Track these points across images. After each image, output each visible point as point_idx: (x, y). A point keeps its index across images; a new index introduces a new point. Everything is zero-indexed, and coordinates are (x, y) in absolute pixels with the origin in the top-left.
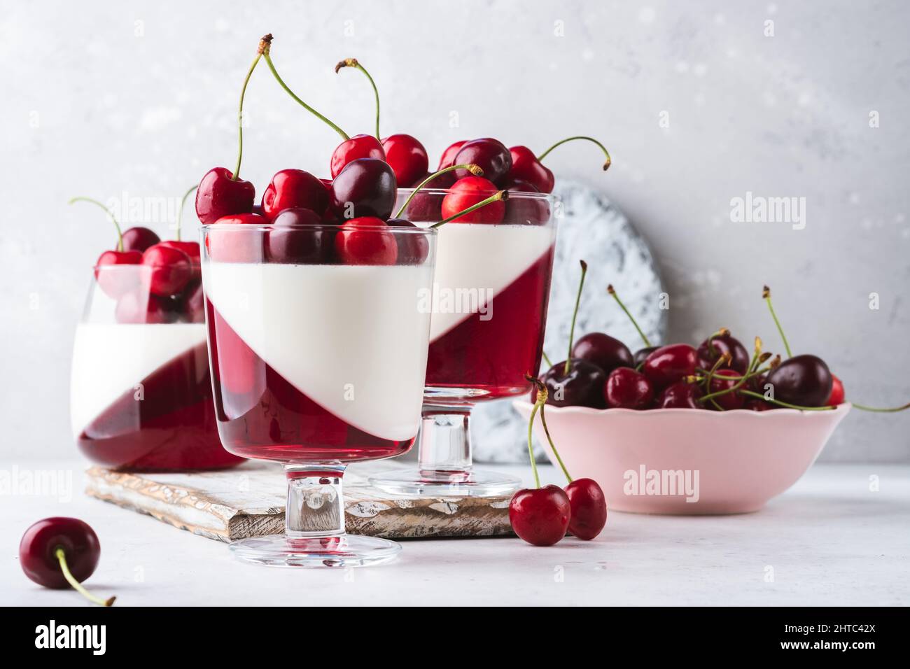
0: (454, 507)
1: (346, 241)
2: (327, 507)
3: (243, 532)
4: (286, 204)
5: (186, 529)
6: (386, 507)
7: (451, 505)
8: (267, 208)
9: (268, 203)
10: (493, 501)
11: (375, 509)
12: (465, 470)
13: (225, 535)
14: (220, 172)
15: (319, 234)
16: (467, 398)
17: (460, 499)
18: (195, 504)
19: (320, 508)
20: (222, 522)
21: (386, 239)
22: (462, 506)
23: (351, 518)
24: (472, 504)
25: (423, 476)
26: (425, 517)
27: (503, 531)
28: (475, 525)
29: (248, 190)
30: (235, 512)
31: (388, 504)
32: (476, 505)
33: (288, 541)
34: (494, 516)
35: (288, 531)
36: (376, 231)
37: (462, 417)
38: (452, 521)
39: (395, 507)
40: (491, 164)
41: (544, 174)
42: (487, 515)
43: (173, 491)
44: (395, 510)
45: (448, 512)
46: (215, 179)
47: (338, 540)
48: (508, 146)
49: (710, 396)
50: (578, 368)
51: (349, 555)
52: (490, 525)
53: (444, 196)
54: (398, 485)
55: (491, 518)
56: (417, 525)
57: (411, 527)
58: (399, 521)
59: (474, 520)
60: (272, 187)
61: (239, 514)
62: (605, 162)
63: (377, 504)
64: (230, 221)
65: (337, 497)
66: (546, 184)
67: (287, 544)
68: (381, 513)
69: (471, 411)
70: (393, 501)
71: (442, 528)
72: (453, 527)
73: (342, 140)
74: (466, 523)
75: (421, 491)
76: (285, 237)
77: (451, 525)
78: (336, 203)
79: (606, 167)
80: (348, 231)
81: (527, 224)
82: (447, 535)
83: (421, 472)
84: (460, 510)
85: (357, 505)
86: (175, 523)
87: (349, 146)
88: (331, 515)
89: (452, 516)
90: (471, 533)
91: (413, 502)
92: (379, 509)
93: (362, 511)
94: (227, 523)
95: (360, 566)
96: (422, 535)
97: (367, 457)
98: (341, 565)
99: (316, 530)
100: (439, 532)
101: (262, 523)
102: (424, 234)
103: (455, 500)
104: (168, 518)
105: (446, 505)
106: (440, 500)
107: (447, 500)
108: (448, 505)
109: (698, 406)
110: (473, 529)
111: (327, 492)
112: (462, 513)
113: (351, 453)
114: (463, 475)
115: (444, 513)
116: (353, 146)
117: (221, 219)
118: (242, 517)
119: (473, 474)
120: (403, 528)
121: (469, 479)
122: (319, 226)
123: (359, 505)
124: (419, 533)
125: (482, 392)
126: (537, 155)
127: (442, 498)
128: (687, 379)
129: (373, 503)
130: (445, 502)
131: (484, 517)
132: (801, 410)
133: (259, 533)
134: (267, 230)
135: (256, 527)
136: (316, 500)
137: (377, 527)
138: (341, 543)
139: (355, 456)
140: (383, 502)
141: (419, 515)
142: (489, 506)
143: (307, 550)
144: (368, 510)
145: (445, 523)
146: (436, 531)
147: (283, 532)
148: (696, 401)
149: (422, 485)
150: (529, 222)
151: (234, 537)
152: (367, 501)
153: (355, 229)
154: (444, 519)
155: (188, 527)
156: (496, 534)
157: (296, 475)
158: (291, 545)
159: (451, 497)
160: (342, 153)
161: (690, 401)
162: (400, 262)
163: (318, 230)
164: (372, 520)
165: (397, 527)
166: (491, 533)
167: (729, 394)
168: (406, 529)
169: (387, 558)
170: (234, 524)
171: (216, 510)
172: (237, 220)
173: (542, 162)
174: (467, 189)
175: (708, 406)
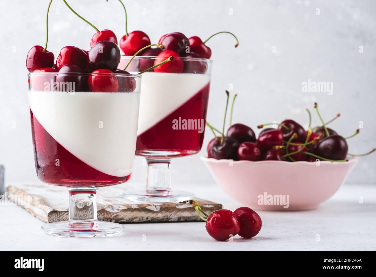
0: (158, 208)
1: (92, 81)
2: (86, 208)
3: (55, 219)
4: (66, 63)
5: (35, 217)
6: (125, 208)
7: (157, 207)
8: (58, 65)
9: (59, 63)
10: (177, 205)
11: (120, 209)
12: (167, 190)
13: (47, 220)
14: (38, 48)
15: (80, 77)
16: (169, 156)
17: (162, 204)
18: (38, 205)
19: (82, 208)
20: (46, 214)
21: (112, 80)
22: (162, 207)
23: (108, 213)
24: (167, 206)
25: (148, 193)
26: (144, 212)
27: (182, 219)
28: (168, 216)
29: (51, 56)
30: (51, 210)
31: (126, 206)
32: (169, 207)
33: (70, 224)
34: (178, 212)
35: (70, 220)
36: (108, 76)
37: (167, 164)
38: (157, 214)
39: (129, 208)
40: (178, 44)
41: (206, 49)
42: (174, 211)
43: (33, 198)
44: (129, 209)
45: (155, 210)
46: (35, 51)
47: (93, 224)
48: (188, 36)
49: (288, 155)
50: (226, 141)
51: (100, 232)
52: (176, 216)
53: (155, 60)
54: (136, 197)
55: (176, 213)
56: (140, 216)
57: (137, 217)
58: (131, 214)
59: (168, 214)
60: (60, 55)
61: (53, 211)
62: (236, 43)
63: (121, 206)
64: (39, 71)
65: (92, 204)
66: (207, 54)
67: (69, 226)
68: (123, 210)
69: (170, 162)
70: (128, 205)
71: (152, 218)
72: (157, 217)
73: (96, 32)
74: (164, 215)
75: (147, 200)
76: (64, 78)
77: (156, 216)
78: (89, 62)
79: (236, 46)
80: (94, 75)
81: (194, 73)
82: (155, 221)
83: (147, 191)
84: (161, 210)
85: (111, 207)
86: (32, 213)
87: (98, 35)
88: (89, 212)
89: (157, 212)
90: (167, 220)
91: (138, 205)
92: (121, 209)
93: (113, 209)
94: (47, 215)
95: (104, 236)
96: (143, 221)
97: (108, 185)
98: (95, 236)
99: (80, 219)
100: (151, 220)
101: (64, 215)
102: (134, 77)
103: (159, 204)
104: (31, 212)
105: (154, 207)
106: (152, 204)
107: (155, 204)
108: (156, 207)
109: (283, 160)
110: (167, 219)
111: (86, 201)
112: (162, 210)
113: (98, 183)
114: (167, 192)
115: (153, 211)
116: (100, 35)
117: (36, 70)
118: (54, 212)
119: (172, 192)
120: (133, 217)
121: (169, 194)
122: (80, 73)
123: (112, 207)
124: (141, 220)
125: (176, 153)
126: (203, 41)
127: (153, 203)
128: (275, 148)
129: (119, 206)
130: (154, 205)
131: (173, 212)
132: (332, 162)
133: (62, 220)
134: (56, 75)
135: (61, 217)
136: (80, 204)
137: (120, 217)
138: (95, 225)
139: (100, 184)
140: (124, 205)
141: (141, 212)
142: (175, 207)
143: (77, 229)
144: (116, 209)
145: (154, 216)
146: (149, 219)
147: (68, 220)
148: (282, 157)
149: (147, 197)
150: (195, 72)
151: (50, 222)
152: (116, 205)
153: (96, 75)
154: (153, 213)
155: (36, 216)
156: (179, 220)
157: (73, 193)
158: (71, 226)
159: (158, 203)
160: (95, 38)
161: (278, 157)
162: (120, 90)
163: (80, 75)
164: (118, 214)
165: (130, 217)
166: (177, 220)
167: (298, 154)
168: (135, 218)
169: (118, 232)
170: (50, 215)
171: (45, 209)
172: (42, 71)
173: (206, 44)
174: (164, 56)
175: (288, 160)
